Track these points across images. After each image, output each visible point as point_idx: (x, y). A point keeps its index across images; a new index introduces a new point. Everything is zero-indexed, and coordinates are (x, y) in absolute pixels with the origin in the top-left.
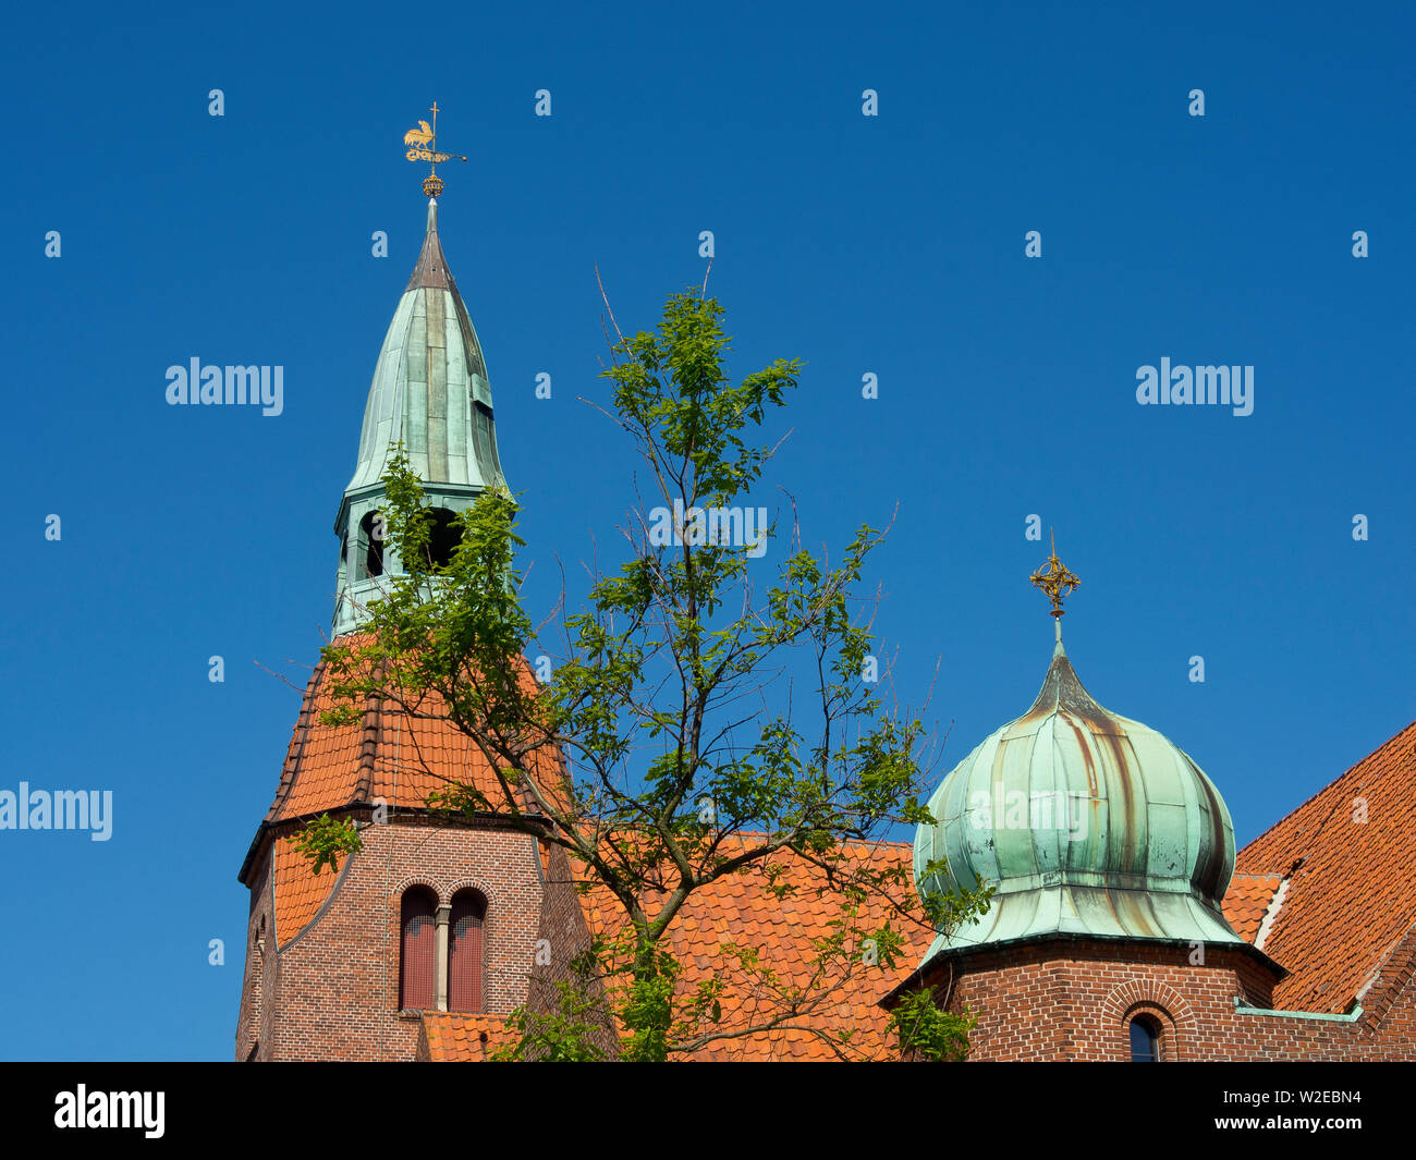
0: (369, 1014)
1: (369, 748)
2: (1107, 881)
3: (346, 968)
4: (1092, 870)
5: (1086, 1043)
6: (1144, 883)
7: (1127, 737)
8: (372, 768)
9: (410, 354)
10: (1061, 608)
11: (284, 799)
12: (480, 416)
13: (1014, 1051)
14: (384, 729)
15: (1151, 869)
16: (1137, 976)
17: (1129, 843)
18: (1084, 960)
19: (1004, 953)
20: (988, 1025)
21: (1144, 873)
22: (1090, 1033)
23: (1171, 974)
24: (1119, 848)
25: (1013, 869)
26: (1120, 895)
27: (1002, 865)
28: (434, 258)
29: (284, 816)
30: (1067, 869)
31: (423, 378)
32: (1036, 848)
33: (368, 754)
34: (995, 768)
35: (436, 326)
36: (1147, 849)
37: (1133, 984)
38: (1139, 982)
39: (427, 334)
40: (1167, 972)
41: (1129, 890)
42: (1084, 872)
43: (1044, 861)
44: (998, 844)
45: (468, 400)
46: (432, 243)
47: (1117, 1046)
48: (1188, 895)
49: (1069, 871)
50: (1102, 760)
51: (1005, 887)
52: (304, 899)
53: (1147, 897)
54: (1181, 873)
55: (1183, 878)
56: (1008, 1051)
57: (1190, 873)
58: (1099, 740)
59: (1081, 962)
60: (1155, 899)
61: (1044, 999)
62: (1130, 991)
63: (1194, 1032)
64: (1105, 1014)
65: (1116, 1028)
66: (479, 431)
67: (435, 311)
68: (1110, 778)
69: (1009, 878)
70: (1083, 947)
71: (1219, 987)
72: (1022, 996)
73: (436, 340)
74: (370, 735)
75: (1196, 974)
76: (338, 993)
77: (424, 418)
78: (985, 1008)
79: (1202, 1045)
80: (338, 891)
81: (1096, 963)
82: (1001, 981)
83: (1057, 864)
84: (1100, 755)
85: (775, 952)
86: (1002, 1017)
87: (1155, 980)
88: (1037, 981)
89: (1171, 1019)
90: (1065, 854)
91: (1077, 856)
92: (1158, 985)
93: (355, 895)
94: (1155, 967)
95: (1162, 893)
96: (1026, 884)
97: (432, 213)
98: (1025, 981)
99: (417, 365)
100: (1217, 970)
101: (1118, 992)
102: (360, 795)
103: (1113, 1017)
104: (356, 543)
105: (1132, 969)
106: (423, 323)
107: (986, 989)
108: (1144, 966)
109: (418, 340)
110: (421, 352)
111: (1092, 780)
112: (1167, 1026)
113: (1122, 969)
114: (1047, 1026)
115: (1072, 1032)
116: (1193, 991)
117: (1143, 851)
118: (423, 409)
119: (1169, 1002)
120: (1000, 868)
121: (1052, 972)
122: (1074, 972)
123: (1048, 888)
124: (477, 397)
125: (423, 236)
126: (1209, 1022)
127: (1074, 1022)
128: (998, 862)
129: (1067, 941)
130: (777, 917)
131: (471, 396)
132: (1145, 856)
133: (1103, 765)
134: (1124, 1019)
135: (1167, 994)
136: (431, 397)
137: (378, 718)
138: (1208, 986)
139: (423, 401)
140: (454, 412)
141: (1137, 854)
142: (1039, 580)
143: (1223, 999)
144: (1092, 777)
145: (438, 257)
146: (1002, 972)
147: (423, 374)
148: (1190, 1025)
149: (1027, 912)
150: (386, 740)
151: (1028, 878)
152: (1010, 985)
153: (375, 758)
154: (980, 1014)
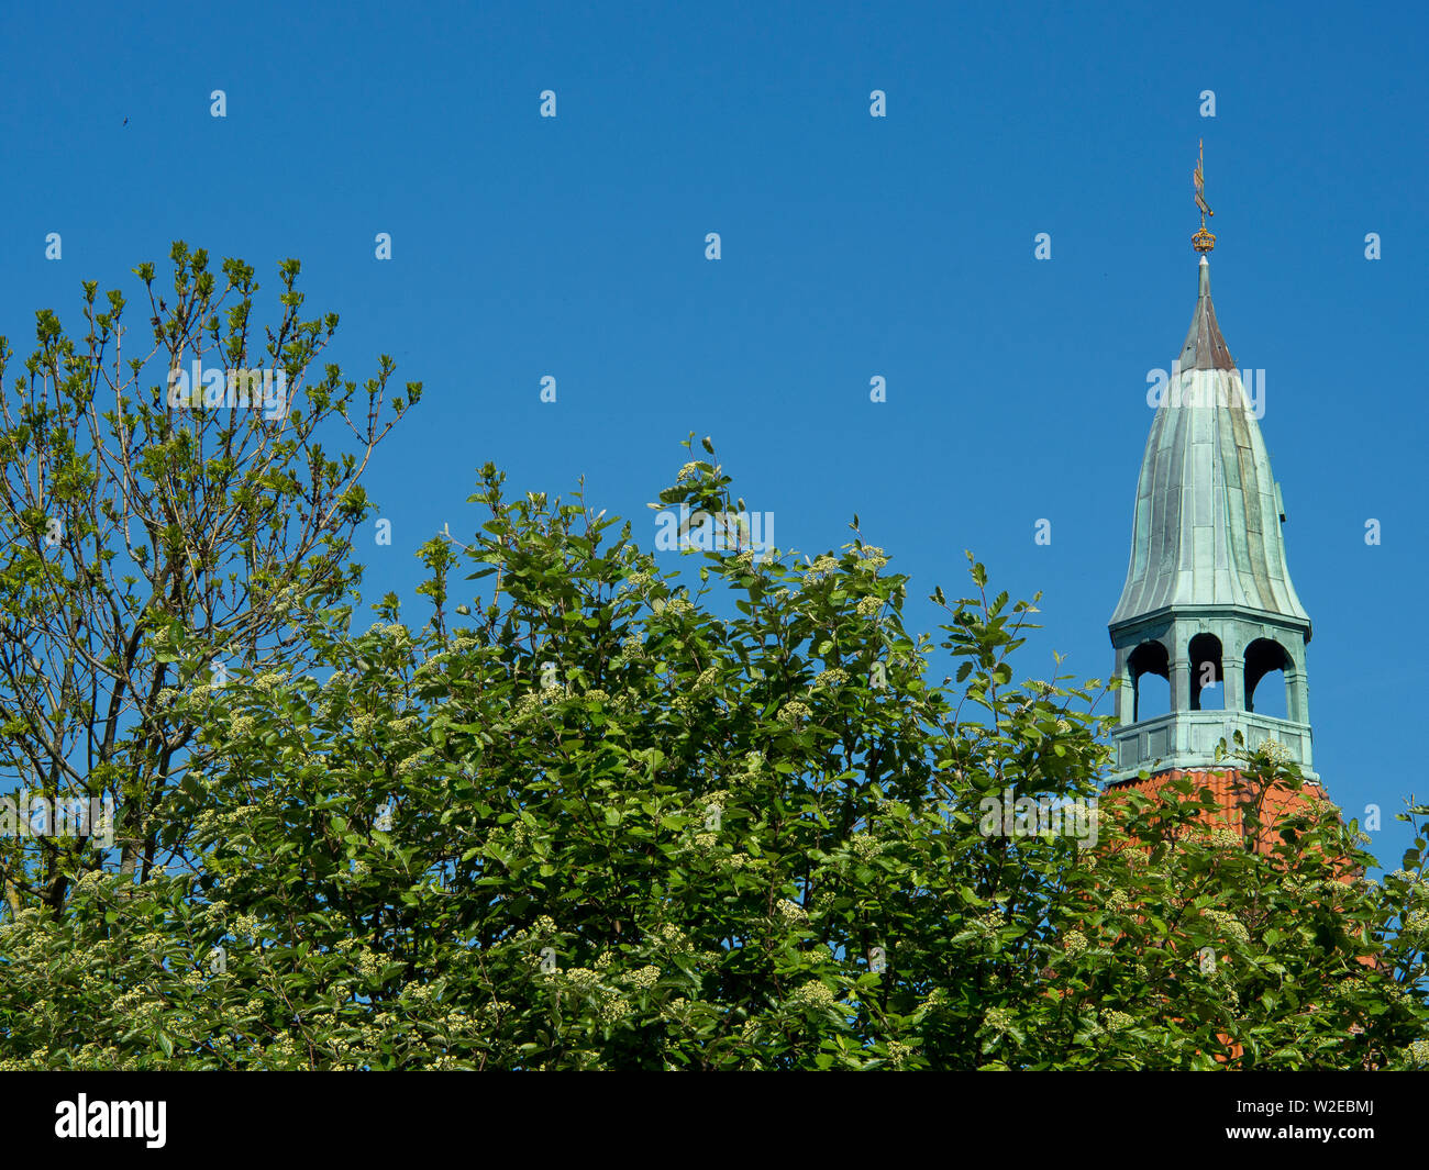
9: (1222, 452)
31: (1238, 484)
35: (1239, 420)
39: (1233, 430)
45: (1277, 515)
73: (1243, 441)
77: (1244, 532)
97: (1204, 274)
99: (1231, 467)
104: (1186, 666)
106: (1227, 415)
110: (1232, 452)
118: (1242, 522)
131: (1278, 508)
136: (1247, 509)
139: (1241, 511)
140: (1267, 528)
147: (1238, 479)
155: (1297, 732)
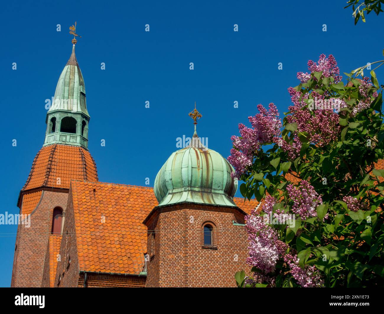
0: (43, 238)
1: (48, 173)
2: (201, 190)
3: (39, 227)
4: (197, 187)
5: (191, 231)
6: (211, 191)
7: (209, 153)
8: (48, 178)
9: (65, 80)
10: (196, 122)
11: (27, 185)
12: (82, 96)
13: (172, 233)
14: (52, 169)
15: (213, 187)
16: (207, 214)
17: (207, 180)
18: (192, 209)
19: (171, 207)
20: (166, 226)
21: (211, 188)
22: (193, 228)
23: (216, 214)
24: (204, 181)
25: (176, 186)
26: (204, 193)
27: (174, 185)
28: (73, 58)
29: (26, 189)
30: (190, 186)
31: (68, 86)
32: (182, 180)
33: (47, 175)
34: (173, 161)
35: (72, 74)
36: (212, 182)
37: (206, 216)
38: (207, 216)
39: (70, 76)
40: (215, 213)
41: (207, 192)
42: (195, 187)
43: (184, 184)
44: (173, 180)
45: (79, 92)
46: (73, 54)
47: (200, 232)
48: (223, 194)
49: (191, 187)
50: (202, 158)
51: (174, 191)
52: (29, 209)
53: (212, 194)
54: (221, 188)
55: (222, 190)
56: (171, 233)
57: (224, 188)
58: (201, 154)
59: (191, 210)
60: (214, 195)
61: (181, 219)
62: (205, 218)
63: (221, 229)
64: (197, 224)
65: (200, 227)
66: (82, 99)
67: (73, 70)
68: (203, 163)
69: (176, 189)
70: (192, 206)
71: (229, 218)
72: (175, 219)
73: (72, 77)
74: (48, 170)
75: (223, 214)
76: (36, 232)
77: (68, 95)
78: (166, 222)
79: (223, 233)
80: (37, 208)
81: (196, 210)
82: (170, 215)
83: (188, 185)
84: (201, 157)
85: (123, 213)
86: (170, 224)
87: (211, 215)
88: (179, 215)
89: (215, 226)
90: (190, 182)
91: (193, 183)
92: (212, 217)
93: (41, 209)
94: (212, 212)
95: (216, 194)
96: (180, 190)
97: (74, 48)
98: (176, 215)
99: (67, 83)
100: (229, 214)
101: (201, 218)
102: (44, 184)
103: (199, 224)
104: (49, 125)
105: (205, 212)
106: (69, 73)
107: (166, 217)
108: (209, 212)
109: (68, 77)
110: (68, 80)
111: (198, 163)
112: (214, 228)
113: (202, 212)
114: (181, 226)
115: (188, 228)
116: (222, 219)
117: (211, 182)
118: (68, 93)
119: (215, 221)
120: (173, 186)
121: (183, 212)
122: (190, 212)
123: (185, 191)
124: (81, 91)
125: (71, 53)
126: (225, 227)
127: (188, 225)
128: (173, 185)
129: (188, 204)
130: (126, 205)
131: (80, 91)
132: (212, 183)
133: (202, 160)
134: (202, 225)
135: (215, 219)
136: (70, 91)
137: (51, 166)
138: (226, 217)
139: (68, 91)
140: (75, 94)
141: (210, 183)
142: (191, 115)
143: (230, 221)
144: (199, 163)
145: (74, 58)
146: (171, 212)
147: (68, 85)
148: (220, 227)
149: (179, 197)
150: (52, 171)
151: (180, 189)
152: (173, 216)
153: (49, 176)
154: (164, 224)
155: (76, 136)
